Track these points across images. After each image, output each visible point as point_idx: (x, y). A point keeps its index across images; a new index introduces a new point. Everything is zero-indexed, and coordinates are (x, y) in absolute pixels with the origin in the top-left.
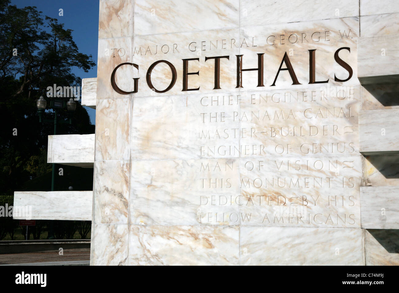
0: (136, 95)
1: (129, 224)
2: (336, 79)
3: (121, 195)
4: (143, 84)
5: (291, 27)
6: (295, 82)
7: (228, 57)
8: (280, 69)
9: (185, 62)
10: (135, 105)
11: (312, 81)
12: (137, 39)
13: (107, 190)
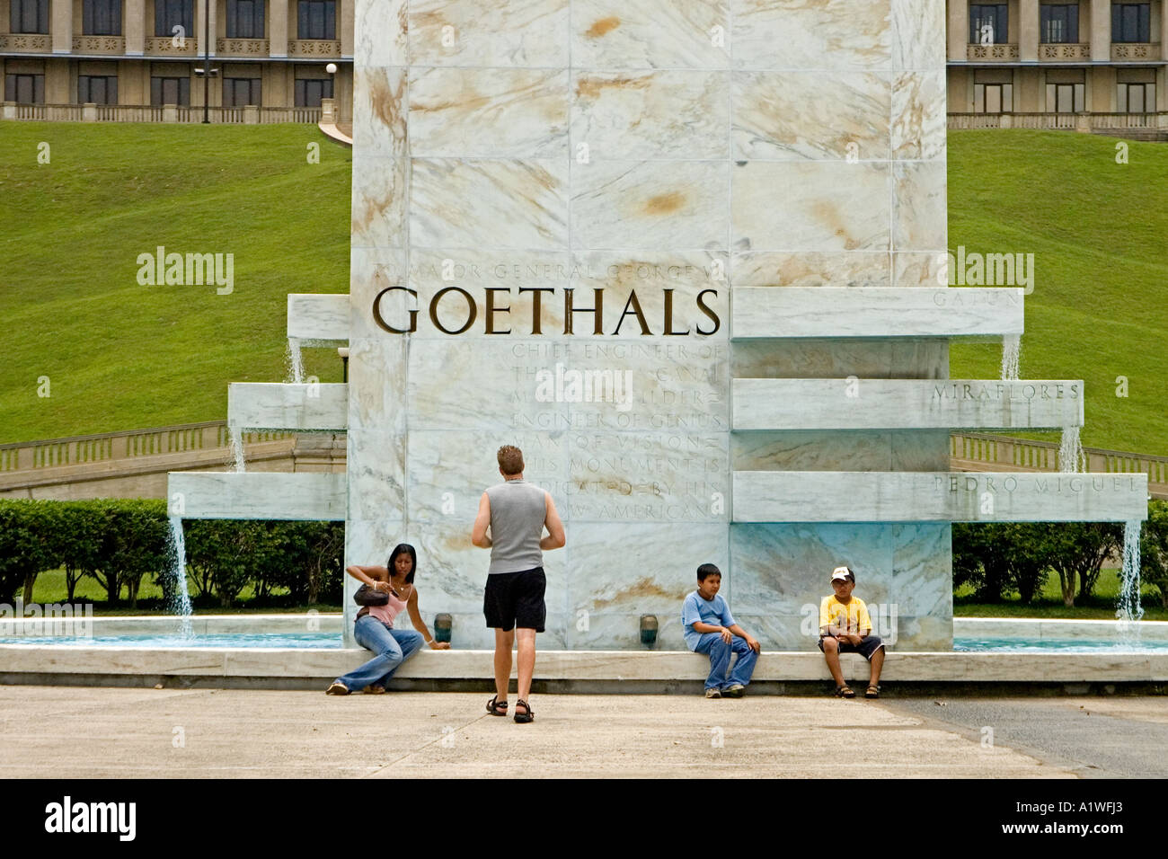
0: (413, 334)
1: (406, 520)
2: (699, 331)
3: (392, 480)
4: (424, 320)
5: (640, 256)
6: (646, 331)
7: (552, 290)
8: (625, 313)
9: (490, 292)
10: (413, 350)
11: (668, 331)
12: (414, 253)
13: (370, 472)
